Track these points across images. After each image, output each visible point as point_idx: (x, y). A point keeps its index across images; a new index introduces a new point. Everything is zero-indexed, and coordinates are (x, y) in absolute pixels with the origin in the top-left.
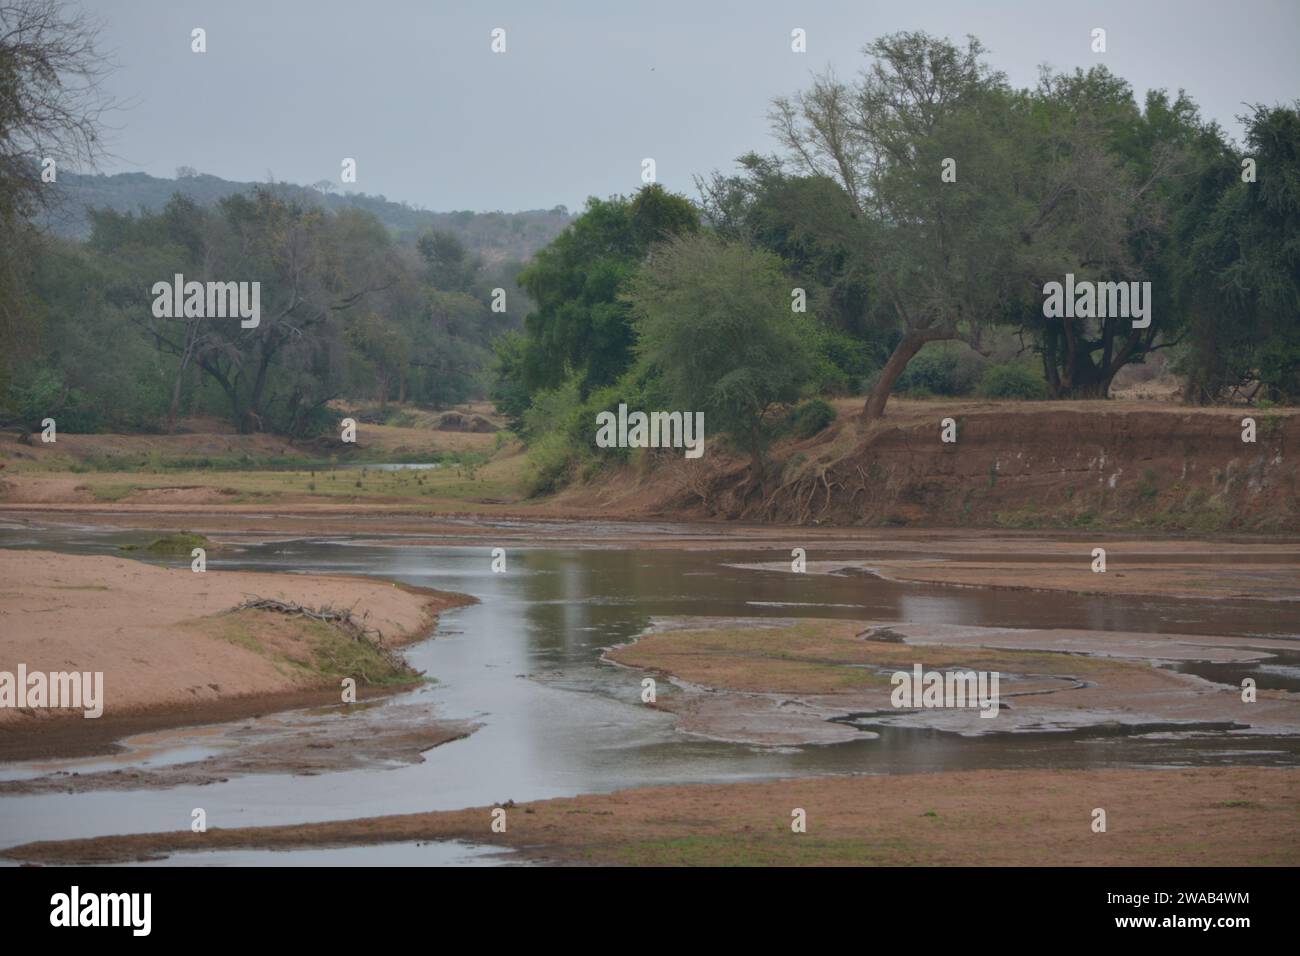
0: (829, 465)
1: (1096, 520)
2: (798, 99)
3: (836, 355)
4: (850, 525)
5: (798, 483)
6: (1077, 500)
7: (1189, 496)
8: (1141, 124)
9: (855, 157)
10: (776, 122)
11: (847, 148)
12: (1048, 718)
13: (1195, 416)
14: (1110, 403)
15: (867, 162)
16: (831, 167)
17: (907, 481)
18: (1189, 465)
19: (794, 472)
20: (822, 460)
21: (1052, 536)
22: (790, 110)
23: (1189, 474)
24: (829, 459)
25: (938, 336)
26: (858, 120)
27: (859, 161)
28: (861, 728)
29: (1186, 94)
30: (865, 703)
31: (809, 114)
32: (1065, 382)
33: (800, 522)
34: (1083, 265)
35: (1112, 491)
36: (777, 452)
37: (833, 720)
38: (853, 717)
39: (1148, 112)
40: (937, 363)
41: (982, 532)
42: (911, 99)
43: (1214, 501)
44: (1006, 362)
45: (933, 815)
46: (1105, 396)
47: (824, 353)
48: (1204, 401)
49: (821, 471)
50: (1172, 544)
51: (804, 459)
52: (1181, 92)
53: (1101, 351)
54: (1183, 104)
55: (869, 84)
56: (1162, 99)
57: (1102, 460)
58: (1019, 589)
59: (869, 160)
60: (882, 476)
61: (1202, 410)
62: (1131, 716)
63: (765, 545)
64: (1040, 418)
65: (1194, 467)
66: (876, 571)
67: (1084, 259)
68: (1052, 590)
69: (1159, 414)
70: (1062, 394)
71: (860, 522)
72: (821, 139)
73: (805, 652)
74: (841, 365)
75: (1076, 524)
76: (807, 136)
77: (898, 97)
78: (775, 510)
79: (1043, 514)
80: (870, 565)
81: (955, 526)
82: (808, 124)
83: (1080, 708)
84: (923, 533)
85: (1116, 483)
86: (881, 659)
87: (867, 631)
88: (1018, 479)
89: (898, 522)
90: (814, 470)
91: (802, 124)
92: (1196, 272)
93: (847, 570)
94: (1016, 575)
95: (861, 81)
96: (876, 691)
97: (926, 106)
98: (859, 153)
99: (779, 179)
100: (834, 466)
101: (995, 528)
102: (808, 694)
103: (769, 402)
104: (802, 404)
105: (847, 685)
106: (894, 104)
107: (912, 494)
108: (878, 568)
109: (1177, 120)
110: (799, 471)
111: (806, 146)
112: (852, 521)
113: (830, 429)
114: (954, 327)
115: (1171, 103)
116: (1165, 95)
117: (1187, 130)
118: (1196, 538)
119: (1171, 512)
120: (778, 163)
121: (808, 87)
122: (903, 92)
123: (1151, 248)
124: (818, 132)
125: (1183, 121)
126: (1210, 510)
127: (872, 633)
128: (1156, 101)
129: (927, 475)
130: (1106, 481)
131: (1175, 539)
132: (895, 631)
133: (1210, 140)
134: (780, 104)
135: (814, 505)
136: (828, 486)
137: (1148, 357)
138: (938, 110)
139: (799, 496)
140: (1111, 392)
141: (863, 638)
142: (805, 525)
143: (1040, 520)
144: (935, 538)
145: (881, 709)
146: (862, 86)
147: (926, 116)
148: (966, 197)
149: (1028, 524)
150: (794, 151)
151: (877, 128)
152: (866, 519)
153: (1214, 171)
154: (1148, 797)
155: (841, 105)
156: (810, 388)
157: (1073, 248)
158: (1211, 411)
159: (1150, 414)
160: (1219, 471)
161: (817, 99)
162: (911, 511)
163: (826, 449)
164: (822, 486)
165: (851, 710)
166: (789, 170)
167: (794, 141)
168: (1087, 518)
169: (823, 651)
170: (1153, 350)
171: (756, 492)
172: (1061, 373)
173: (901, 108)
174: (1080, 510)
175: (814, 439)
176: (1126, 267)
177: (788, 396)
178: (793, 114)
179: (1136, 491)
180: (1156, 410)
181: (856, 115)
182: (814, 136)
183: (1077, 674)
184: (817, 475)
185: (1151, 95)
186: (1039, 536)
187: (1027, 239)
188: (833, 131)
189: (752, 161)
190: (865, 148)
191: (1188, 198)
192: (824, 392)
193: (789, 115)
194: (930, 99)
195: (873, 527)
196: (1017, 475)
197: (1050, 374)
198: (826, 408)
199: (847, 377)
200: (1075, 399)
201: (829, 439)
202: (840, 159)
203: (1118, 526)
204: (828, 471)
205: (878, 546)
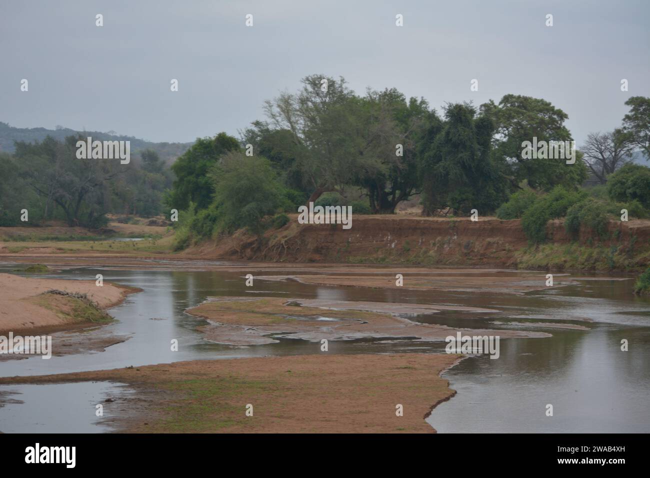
0: (286, 239)
1: (387, 260)
2: (275, 100)
3: (291, 197)
4: (294, 262)
5: (274, 246)
6: (380, 253)
7: (422, 251)
8: (407, 110)
9: (296, 122)
10: (266, 109)
11: (293, 119)
12: (346, 335)
13: (425, 221)
14: (394, 215)
15: (301, 124)
16: (287, 126)
17: (315, 245)
18: (422, 239)
19: (273, 242)
20: (283, 237)
21: (369, 266)
22: (271, 105)
23: (422, 243)
24: (286, 237)
25: (328, 190)
26: (298, 108)
27: (298, 124)
28: (274, 339)
29: (424, 98)
30: (278, 329)
31: (279, 106)
32: (378, 208)
33: (275, 260)
34: (382, 163)
35: (393, 249)
36: (267, 234)
37: (264, 336)
38: (272, 334)
39: (410, 106)
40: (331, 200)
41: (342, 265)
42: (318, 100)
43: (431, 253)
44: (356, 200)
45: (290, 371)
46: (393, 213)
47: (286, 196)
48: (428, 215)
49: (283, 241)
50: (414, 269)
51: (277, 237)
52: (422, 97)
53: (391, 196)
54: (423, 102)
55: (302, 95)
56: (416, 101)
57: (389, 237)
58: (350, 286)
59: (301, 123)
60: (306, 243)
61: (427, 218)
62: (378, 334)
63: (259, 269)
64: (366, 221)
65: (424, 240)
66: (298, 279)
67: (383, 161)
68: (362, 287)
69: (411, 220)
70: (376, 212)
71: (297, 261)
72: (283, 115)
73: (261, 310)
74: (293, 201)
75: (379, 262)
76: (278, 114)
77: (313, 99)
78: (265, 256)
79: (367, 258)
80: (296, 277)
81: (334, 262)
82: (278, 110)
83: (359, 331)
84: (320, 265)
85: (395, 246)
86: (289, 313)
87: (288, 302)
88: (357, 244)
89: (312, 261)
90: (280, 241)
91: (276, 110)
92: (426, 166)
93: (288, 279)
94: (351, 281)
95: (299, 93)
96: (284, 324)
97: (324, 103)
98: (298, 120)
99: (267, 130)
100: (288, 240)
101: (348, 263)
102: (258, 326)
103: (264, 215)
104: (276, 216)
105: (273, 322)
106: (312, 101)
107: (317, 250)
108: (299, 279)
109: (421, 108)
110: (275, 241)
111: (277, 118)
112: (295, 260)
113: (286, 226)
114: (333, 187)
115: (419, 102)
116: (417, 99)
117: (424, 112)
118: (423, 267)
119: (415, 257)
120: (267, 124)
121: (278, 96)
122: (315, 97)
123: (408, 157)
124: (282, 113)
125: (423, 109)
126: (430, 256)
127: (289, 303)
128: (413, 101)
129: (323, 243)
130: (391, 246)
131: (416, 267)
132: (298, 302)
133: (432, 116)
134: (268, 102)
135: (280, 254)
136: (285, 247)
137: (410, 198)
138: (328, 104)
139: (275, 251)
140: (395, 211)
141: (285, 305)
142: (277, 262)
143: (365, 260)
144: (325, 267)
145: (284, 331)
146: (299, 95)
147: (323, 107)
148: (338, 137)
149: (361, 262)
150: (273, 120)
151: (305, 111)
152: (300, 259)
153: (433, 128)
154: (373, 365)
155: (292, 102)
156: (280, 210)
157: (379, 157)
158: (431, 219)
159: (407, 220)
160: (433, 242)
161: (281, 100)
162: (317, 257)
163: (285, 233)
164: (283, 247)
165: (272, 332)
166: (271, 127)
167: (273, 116)
168: (383, 259)
169: (268, 310)
170: (411, 195)
171: (259, 249)
172: (376, 204)
173: (313, 103)
174: (381, 256)
175: (280, 230)
176: (399, 164)
177: (271, 213)
178: (272, 106)
179: (401, 249)
180: (411, 218)
181: (297, 106)
182: (280, 115)
183: (361, 318)
184: (281, 243)
185: (412, 98)
186: (365, 266)
187: (361, 153)
188: (288, 112)
189: (257, 124)
190: (300, 119)
191: (423, 138)
192: (286, 212)
193: (271, 106)
194: (325, 100)
195: (302, 263)
196: (357, 243)
197: (372, 205)
198: (286, 217)
199: (295, 206)
200: (381, 214)
201: (286, 229)
202: (291, 123)
203: (396, 262)
204: (286, 242)
205: (303, 270)
